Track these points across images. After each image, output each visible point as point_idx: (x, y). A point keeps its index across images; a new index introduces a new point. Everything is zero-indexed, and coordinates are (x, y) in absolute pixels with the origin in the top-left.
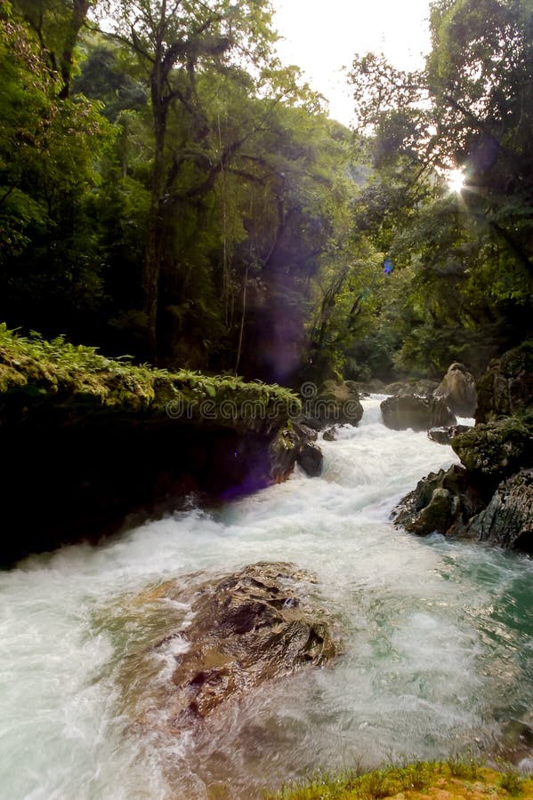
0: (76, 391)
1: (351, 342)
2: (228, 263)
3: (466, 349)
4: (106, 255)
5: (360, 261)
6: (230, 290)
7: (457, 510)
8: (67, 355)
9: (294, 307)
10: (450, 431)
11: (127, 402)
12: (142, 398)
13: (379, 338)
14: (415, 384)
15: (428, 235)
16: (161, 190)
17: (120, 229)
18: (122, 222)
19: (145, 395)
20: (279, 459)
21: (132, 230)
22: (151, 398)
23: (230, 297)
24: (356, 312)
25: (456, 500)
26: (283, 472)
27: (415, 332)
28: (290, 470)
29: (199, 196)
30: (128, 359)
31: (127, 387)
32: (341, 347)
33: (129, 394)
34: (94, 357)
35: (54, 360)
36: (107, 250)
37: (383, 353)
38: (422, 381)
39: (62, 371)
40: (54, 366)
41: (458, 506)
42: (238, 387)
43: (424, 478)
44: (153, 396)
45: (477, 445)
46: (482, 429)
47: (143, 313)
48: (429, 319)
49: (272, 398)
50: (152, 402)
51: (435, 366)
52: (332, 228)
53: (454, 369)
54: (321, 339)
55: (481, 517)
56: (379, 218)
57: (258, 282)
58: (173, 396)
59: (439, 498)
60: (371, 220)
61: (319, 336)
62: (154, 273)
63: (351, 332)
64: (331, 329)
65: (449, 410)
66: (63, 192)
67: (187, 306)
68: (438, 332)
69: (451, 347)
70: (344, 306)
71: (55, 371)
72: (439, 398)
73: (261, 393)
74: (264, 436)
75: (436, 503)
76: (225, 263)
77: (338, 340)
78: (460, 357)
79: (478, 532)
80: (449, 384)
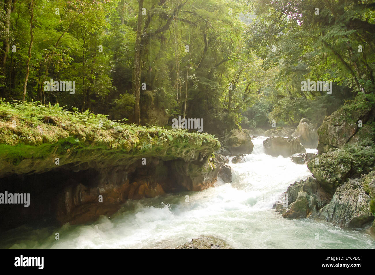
0: (95, 140)
1: (246, 108)
2: (178, 67)
3: (309, 110)
4: (113, 65)
5: (249, 64)
6: (179, 82)
7: (313, 204)
8: (91, 120)
9: (214, 90)
10: (303, 156)
11: (123, 146)
12: (132, 143)
13: (260, 106)
14: (281, 130)
15: (287, 48)
16: (142, 30)
17: (120, 52)
18: (121, 48)
19: (134, 141)
20: (208, 174)
21: (126, 52)
22: (137, 143)
23: (179, 85)
24: (248, 91)
25: (312, 198)
26: (210, 182)
27: (280, 101)
28: (214, 180)
29: (162, 33)
30: (124, 121)
31: (123, 137)
32: (240, 111)
33: (125, 141)
34: (106, 121)
35: (83, 123)
36: (113, 63)
37: (263, 113)
38: (285, 129)
39: (88, 129)
40: (83, 126)
41: (312, 202)
42: (185, 135)
43: (291, 185)
44: (138, 141)
45: (323, 166)
46: (325, 157)
47: (132, 96)
48: (287, 94)
49: (204, 141)
50: (138, 145)
51: (292, 120)
52: (233, 47)
53: (303, 122)
54: (229, 107)
55: (327, 208)
56: (259, 41)
57: (194, 77)
58: (149, 141)
59: (301, 197)
60: (255, 42)
61: (228, 106)
62: (139, 74)
63: (245, 102)
64: (235, 102)
65: (301, 145)
66: (91, 34)
67: (156, 91)
68: (293, 101)
69: (301, 110)
70: (241, 89)
71: (84, 129)
72: (295, 138)
73: (197, 138)
74: (200, 162)
75: (300, 200)
76: (176, 68)
77: (238, 107)
78: (305, 115)
79: (325, 217)
80: (300, 130)
